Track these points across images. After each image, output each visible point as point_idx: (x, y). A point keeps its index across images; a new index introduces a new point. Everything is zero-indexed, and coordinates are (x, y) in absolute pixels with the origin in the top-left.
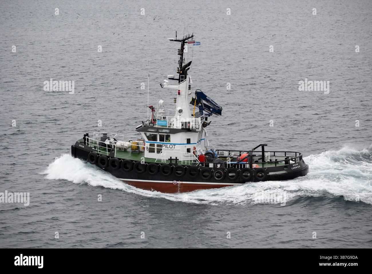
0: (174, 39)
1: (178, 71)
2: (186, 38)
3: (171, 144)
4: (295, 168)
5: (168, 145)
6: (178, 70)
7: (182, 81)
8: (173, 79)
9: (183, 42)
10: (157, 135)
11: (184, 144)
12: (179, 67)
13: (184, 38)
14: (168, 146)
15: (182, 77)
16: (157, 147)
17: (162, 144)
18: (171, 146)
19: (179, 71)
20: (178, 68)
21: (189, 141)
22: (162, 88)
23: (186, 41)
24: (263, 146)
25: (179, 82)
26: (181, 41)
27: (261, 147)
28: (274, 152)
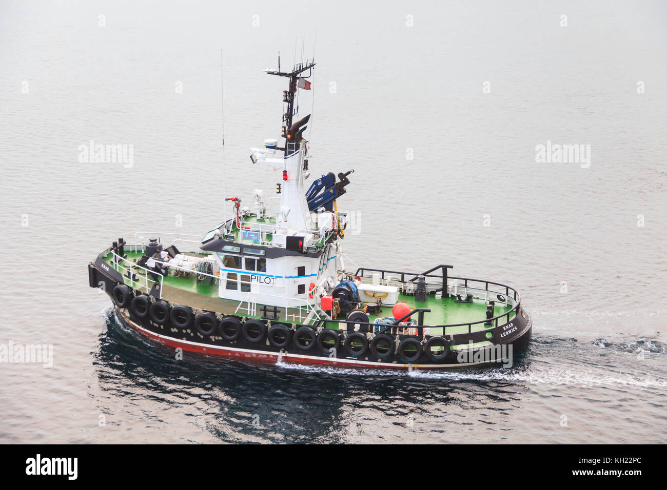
0: (276, 70)
1: (283, 133)
2: (298, 69)
3: (268, 277)
4: (507, 333)
5: (263, 278)
6: (285, 131)
7: (291, 153)
8: (274, 147)
9: (294, 77)
10: (241, 257)
11: (291, 277)
12: (286, 125)
13: (295, 70)
14: (262, 280)
15: (291, 147)
16: (242, 280)
17: (250, 275)
18: (267, 281)
19: (285, 133)
20: (285, 127)
21: (301, 271)
22: (254, 163)
23: (298, 76)
24: (445, 268)
25: (286, 155)
26: (289, 76)
27: (441, 269)
28: (466, 280)
